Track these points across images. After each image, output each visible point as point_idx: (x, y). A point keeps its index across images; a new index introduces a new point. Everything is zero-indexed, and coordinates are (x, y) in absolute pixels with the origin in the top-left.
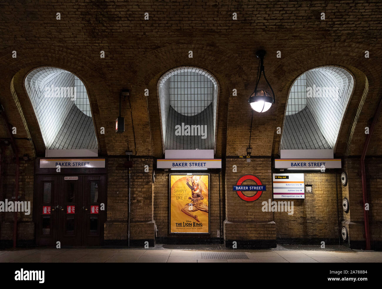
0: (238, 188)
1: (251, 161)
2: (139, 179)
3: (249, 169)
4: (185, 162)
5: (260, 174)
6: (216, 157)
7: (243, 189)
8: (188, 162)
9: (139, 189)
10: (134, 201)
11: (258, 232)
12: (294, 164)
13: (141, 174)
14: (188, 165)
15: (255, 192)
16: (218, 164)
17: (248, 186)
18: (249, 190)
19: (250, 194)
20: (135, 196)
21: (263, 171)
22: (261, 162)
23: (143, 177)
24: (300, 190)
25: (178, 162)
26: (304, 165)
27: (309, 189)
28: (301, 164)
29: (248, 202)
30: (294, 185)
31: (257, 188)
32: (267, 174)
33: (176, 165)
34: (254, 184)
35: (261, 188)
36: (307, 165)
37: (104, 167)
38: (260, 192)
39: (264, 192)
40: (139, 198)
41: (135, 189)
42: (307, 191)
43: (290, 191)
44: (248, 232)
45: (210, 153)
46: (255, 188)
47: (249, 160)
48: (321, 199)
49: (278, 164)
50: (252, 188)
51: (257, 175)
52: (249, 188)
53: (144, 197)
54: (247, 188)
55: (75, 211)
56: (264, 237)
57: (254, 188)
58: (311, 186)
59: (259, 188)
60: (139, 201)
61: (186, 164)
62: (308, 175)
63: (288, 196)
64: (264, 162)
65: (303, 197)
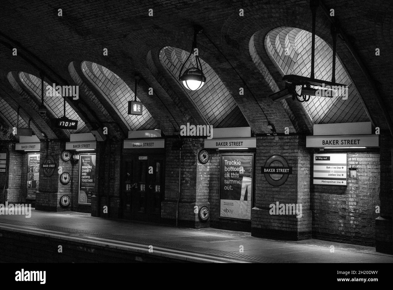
0: (266, 170)
1: (279, 139)
2: (187, 159)
3: (277, 148)
4: (225, 141)
5: (287, 154)
6: (252, 135)
7: (271, 171)
8: (228, 141)
9: (187, 170)
10: (183, 181)
11: (280, 222)
12: (325, 142)
13: (189, 155)
14: (229, 144)
15: (281, 175)
17: (275, 168)
18: (275, 173)
19: (276, 177)
20: (184, 176)
21: (290, 151)
22: (288, 140)
23: (191, 157)
24: (341, 174)
25: (221, 141)
26: (336, 142)
27: (354, 173)
28: (333, 142)
29: (275, 186)
30: (335, 168)
31: (283, 170)
32: (293, 154)
33: (219, 145)
34: (281, 165)
35: (287, 170)
36: (340, 142)
37: (164, 147)
38: (286, 175)
39: (290, 176)
40: (187, 179)
41: (184, 170)
42: (351, 176)
43: (331, 175)
44: (272, 221)
47: (277, 138)
48: (366, 186)
50: (278, 170)
51: (284, 155)
52: (276, 170)
53: (190, 178)
54: (274, 170)
55: (145, 189)
56: (286, 228)
57: (280, 170)
58: (355, 169)
59: (285, 171)
60: (187, 182)
61: (227, 144)
62: (350, 155)
63: (328, 182)
64: (292, 141)
65: (345, 183)
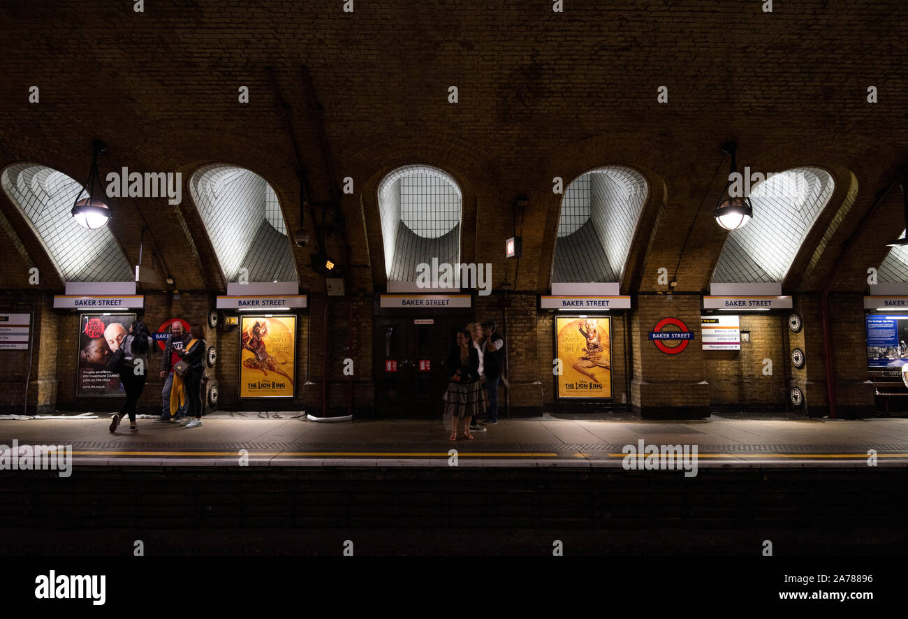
0: (656, 336)
1: (673, 298)
2: (519, 323)
3: (670, 309)
4: (580, 300)
5: (686, 317)
6: (622, 293)
7: (663, 337)
8: (584, 300)
9: (518, 338)
10: (512, 354)
11: (685, 396)
12: (730, 303)
13: (521, 317)
14: (585, 303)
15: (679, 342)
16: (625, 303)
17: (670, 333)
18: (670, 338)
19: (672, 344)
20: (513, 346)
21: (689, 313)
22: (686, 300)
23: (525, 321)
24: (734, 338)
25: (571, 300)
26: (743, 303)
27: (745, 336)
28: (739, 303)
29: (670, 355)
30: (726, 331)
31: (682, 336)
32: (694, 317)
33: (568, 304)
34: (678, 330)
35: (687, 335)
36: (747, 304)
37: (470, 306)
38: (686, 341)
39: (691, 341)
40: (520, 350)
41: (513, 338)
42: (743, 340)
43: (721, 339)
44: (671, 396)
45: (615, 288)
46: (679, 335)
47: (670, 298)
48: (761, 350)
49: (708, 303)
50: (675, 335)
51: (681, 317)
52: (671, 336)
53: (526, 349)
54: (668, 336)
55: (431, 367)
56: (694, 403)
57: (677, 335)
58: (748, 332)
60: (519, 354)
61: (582, 303)
62: (743, 317)
63: (718, 347)
64: (691, 301)
65: (738, 347)
